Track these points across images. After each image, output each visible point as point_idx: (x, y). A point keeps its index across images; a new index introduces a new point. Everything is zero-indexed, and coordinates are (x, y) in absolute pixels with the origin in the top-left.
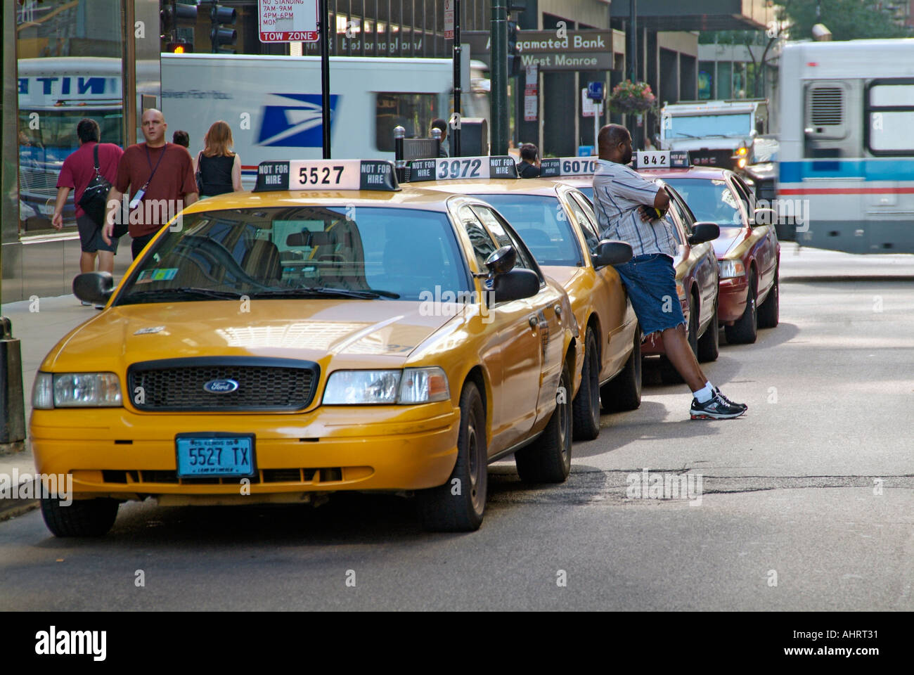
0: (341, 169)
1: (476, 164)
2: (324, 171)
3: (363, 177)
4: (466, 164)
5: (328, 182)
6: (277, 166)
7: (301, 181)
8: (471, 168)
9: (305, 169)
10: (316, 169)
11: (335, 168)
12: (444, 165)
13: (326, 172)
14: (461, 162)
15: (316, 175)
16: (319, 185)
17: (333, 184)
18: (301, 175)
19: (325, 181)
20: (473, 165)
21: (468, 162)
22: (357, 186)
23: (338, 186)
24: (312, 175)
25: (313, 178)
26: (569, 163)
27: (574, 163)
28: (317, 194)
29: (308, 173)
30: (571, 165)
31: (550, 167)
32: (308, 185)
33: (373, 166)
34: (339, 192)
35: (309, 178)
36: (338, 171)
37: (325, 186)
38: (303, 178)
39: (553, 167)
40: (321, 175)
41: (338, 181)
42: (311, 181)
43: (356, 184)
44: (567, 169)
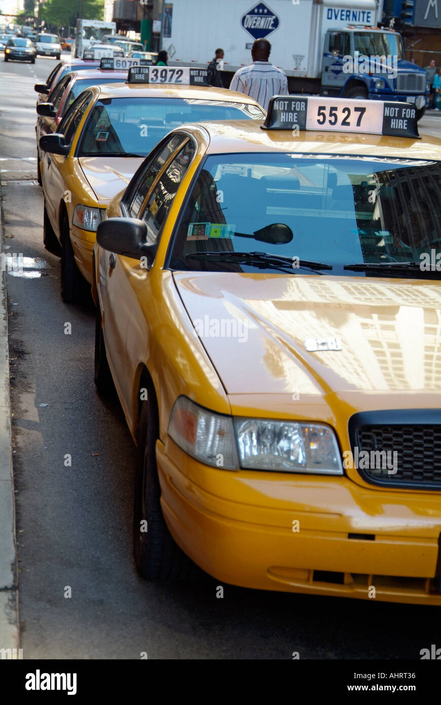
0: (362, 110)
1: (180, 73)
2: (344, 111)
3: (387, 120)
4: (172, 72)
5: (348, 124)
6: (293, 103)
7: (319, 121)
8: (175, 76)
9: (324, 108)
10: (336, 109)
11: (357, 109)
12: (155, 72)
13: (347, 112)
14: (168, 71)
15: (335, 116)
16: (338, 126)
17: (353, 127)
18: (319, 114)
19: (345, 123)
20: (177, 73)
21: (173, 71)
22: (379, 130)
23: (359, 129)
24: (331, 115)
25: (333, 119)
26: (119, 61)
27: (123, 62)
28: (334, 137)
29: (327, 112)
30: (121, 63)
31: (107, 63)
32: (327, 126)
33: (397, 109)
34: (358, 136)
35: (328, 118)
36: (359, 113)
37: (345, 128)
38: (321, 118)
39: (109, 63)
40: (341, 116)
41: (358, 124)
42: (330, 121)
43: (378, 128)
44: (118, 65)
